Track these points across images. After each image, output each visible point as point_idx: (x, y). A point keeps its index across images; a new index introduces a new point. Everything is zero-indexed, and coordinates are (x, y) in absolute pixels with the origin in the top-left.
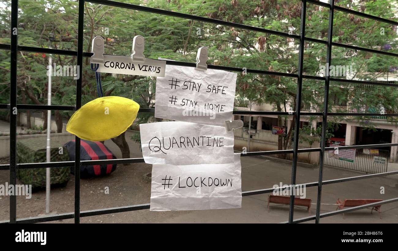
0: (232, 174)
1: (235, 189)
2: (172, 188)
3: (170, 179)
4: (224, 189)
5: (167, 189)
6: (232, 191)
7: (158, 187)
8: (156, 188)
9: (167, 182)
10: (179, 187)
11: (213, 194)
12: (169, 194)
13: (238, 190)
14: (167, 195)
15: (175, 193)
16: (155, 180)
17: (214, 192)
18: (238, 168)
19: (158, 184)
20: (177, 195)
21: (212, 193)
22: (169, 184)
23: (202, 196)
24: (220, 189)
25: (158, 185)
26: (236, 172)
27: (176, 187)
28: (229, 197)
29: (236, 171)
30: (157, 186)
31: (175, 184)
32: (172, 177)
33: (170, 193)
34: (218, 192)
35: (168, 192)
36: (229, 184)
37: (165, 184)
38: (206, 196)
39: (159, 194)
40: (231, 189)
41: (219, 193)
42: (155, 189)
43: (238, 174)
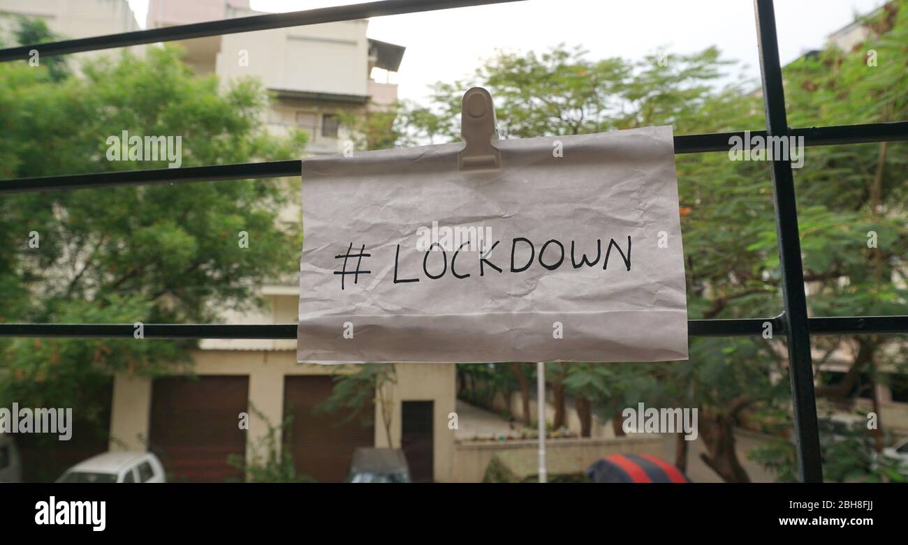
0: (632, 217)
1: (653, 281)
2: (368, 284)
3: (361, 255)
4: (590, 279)
5: (351, 288)
6: (635, 290)
7: (319, 284)
8: (317, 285)
9: (352, 264)
10: (396, 281)
11: (535, 303)
12: (358, 305)
13: (669, 284)
14: (353, 308)
15: (380, 302)
16: (313, 260)
17: (537, 294)
18: (659, 190)
19: (321, 274)
20: (389, 307)
21: (529, 297)
22: (357, 273)
23: (483, 310)
24: (565, 280)
25: (321, 278)
26: (653, 206)
27: (383, 280)
28: (615, 314)
29: (651, 202)
30: (318, 278)
31: (379, 270)
32: (370, 248)
33: (364, 300)
34: (562, 294)
35: (354, 298)
36: (616, 260)
37: (343, 273)
38: (500, 309)
39: (325, 304)
40: (628, 281)
41: (564, 298)
42: (313, 290)
43: (666, 216)
